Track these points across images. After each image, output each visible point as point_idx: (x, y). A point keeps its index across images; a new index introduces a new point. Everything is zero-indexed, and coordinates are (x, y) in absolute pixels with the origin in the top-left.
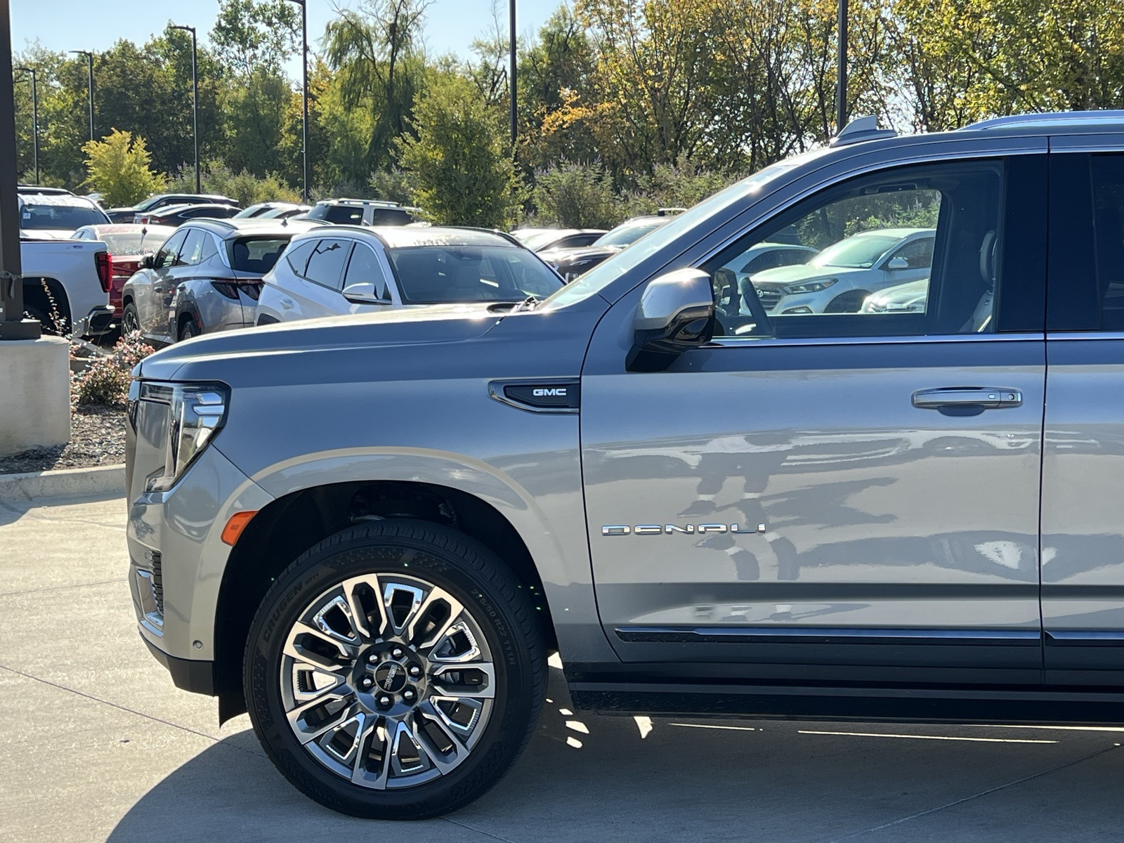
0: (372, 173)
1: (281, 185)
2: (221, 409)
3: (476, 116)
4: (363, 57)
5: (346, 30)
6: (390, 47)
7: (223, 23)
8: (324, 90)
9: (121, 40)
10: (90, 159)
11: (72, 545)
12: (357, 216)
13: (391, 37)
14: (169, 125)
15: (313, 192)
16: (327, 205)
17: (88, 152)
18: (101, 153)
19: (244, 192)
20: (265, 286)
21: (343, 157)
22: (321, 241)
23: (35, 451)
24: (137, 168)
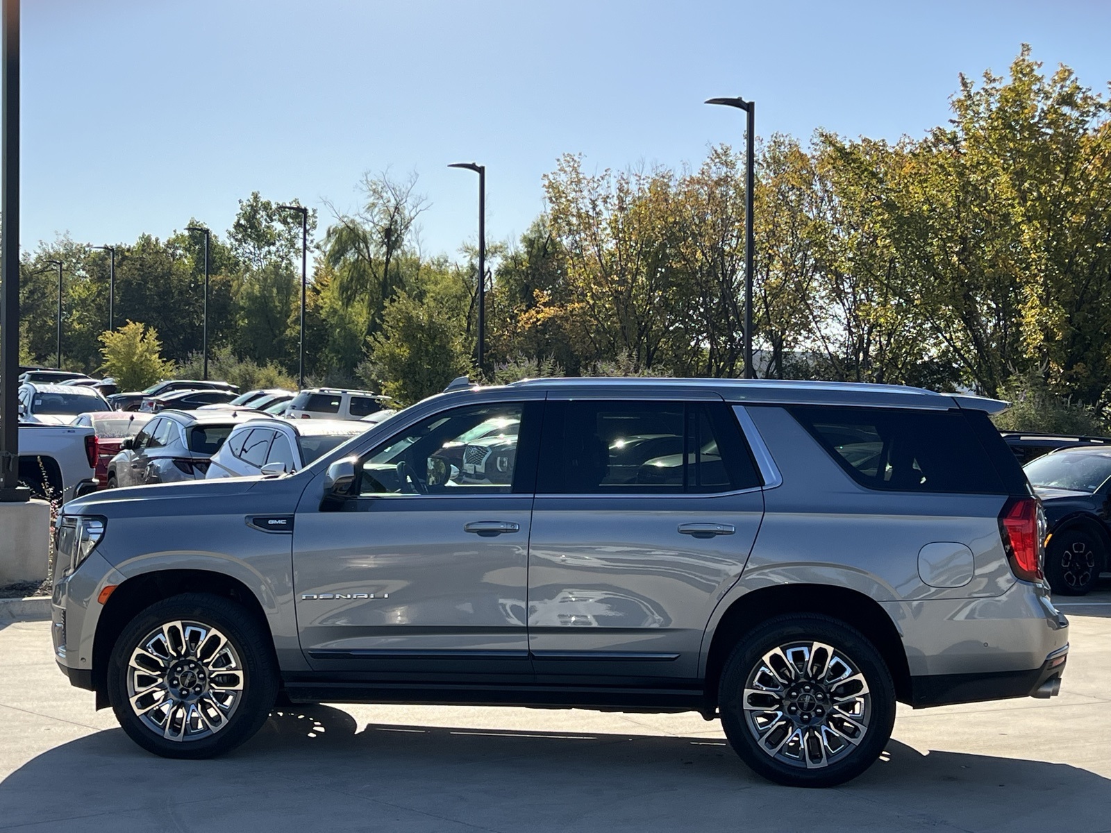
0: (359, 364)
1: (280, 373)
2: (102, 530)
3: (438, 319)
4: (361, 257)
5: (344, 233)
6: (384, 249)
7: (242, 222)
8: (327, 286)
9: (144, 235)
10: (106, 347)
11: (39, 643)
12: (337, 403)
13: (386, 240)
14: (184, 314)
15: (307, 380)
16: (309, 394)
17: (104, 340)
18: (116, 342)
19: (246, 379)
20: (212, 464)
21: (341, 347)
22: (254, 430)
23: (20, 584)
24: (148, 356)
